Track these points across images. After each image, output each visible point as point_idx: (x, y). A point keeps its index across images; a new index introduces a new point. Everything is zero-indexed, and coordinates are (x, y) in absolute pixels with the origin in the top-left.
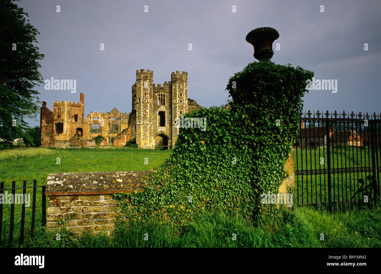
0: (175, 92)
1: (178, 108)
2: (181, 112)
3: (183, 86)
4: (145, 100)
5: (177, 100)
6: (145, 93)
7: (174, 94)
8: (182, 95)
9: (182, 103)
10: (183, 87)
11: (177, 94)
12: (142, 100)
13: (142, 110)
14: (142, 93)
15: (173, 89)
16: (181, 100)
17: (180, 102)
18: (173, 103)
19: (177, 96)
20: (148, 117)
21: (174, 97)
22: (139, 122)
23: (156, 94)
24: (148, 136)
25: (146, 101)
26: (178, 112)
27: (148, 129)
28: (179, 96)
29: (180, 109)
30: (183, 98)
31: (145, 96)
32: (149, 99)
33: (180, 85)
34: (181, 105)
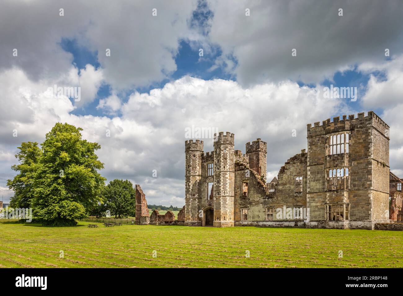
3: (220, 149)
5: (215, 168)
9: (219, 170)
10: (220, 151)
16: (218, 167)
17: (217, 170)
23: (205, 164)
24: (190, 211)
26: (215, 181)
27: (190, 204)
28: (216, 163)
29: (217, 178)
30: (220, 164)
31: (188, 169)
32: (192, 171)
33: (217, 149)
34: (218, 174)
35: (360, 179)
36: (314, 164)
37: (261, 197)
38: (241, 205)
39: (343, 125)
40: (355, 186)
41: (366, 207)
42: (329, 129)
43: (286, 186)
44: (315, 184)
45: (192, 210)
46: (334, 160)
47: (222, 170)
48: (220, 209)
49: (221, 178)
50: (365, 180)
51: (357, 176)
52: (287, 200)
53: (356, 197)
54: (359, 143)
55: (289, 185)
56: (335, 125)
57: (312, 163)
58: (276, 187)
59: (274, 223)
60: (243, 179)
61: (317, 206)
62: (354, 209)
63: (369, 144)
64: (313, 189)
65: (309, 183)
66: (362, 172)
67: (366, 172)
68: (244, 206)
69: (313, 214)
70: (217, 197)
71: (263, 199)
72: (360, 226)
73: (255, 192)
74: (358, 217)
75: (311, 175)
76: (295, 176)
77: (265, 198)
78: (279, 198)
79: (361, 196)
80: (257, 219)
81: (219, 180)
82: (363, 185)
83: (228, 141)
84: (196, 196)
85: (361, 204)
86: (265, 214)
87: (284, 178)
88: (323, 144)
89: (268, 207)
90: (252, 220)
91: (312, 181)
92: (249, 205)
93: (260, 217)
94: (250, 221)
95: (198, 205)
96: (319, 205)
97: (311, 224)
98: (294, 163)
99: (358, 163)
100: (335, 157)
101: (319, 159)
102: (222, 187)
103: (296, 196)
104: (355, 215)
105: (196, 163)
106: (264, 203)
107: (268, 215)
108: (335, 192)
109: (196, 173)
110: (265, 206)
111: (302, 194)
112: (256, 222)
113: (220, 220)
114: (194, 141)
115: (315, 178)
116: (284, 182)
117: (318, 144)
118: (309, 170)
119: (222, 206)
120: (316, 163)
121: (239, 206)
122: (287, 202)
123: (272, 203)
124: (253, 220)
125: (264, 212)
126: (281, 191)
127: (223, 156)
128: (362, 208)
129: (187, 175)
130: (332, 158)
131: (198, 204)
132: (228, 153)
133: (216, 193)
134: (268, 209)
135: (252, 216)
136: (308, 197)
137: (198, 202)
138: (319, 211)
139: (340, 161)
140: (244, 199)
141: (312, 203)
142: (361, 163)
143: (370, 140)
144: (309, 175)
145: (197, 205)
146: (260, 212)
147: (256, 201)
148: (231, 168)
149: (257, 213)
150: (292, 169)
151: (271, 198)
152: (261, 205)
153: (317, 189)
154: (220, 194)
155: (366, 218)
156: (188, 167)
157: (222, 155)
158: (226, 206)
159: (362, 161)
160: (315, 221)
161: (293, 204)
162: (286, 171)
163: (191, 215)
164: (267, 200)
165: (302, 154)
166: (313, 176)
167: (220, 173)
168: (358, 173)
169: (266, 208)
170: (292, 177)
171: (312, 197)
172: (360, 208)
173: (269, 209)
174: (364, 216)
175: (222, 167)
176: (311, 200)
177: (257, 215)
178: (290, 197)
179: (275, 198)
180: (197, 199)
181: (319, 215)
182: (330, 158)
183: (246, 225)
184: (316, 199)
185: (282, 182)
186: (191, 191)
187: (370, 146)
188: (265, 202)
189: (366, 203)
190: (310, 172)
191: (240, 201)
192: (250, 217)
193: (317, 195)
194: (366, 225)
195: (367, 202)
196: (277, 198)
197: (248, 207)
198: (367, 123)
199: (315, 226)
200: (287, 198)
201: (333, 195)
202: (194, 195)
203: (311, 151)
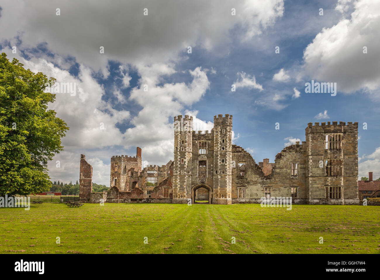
0: (216, 139)
1: (219, 156)
2: (223, 160)
3: (226, 130)
4: (182, 149)
5: (219, 147)
6: (183, 141)
7: (216, 140)
8: (225, 141)
9: (224, 150)
10: (226, 132)
11: (218, 140)
12: (179, 149)
13: (179, 160)
14: (179, 142)
15: (215, 135)
16: (223, 147)
17: (222, 149)
18: (214, 151)
19: (218, 143)
20: (185, 167)
21: (215, 144)
22: (176, 173)
23: (197, 142)
24: (185, 188)
25: (184, 150)
26: (220, 160)
27: (186, 180)
28: (221, 142)
29: (222, 157)
30: (226, 144)
31: (183, 145)
32: (188, 147)
33: (223, 130)
34: (224, 153)
35: (350, 169)
36: (315, 154)
37: (259, 177)
38: (238, 184)
39: (341, 128)
40: (346, 173)
41: (354, 189)
42: (330, 129)
43: (283, 170)
44: (316, 170)
45: (187, 187)
46: (334, 153)
47: (228, 150)
48: (226, 187)
49: (227, 157)
50: (354, 170)
51: (348, 166)
52: (284, 181)
53: (348, 182)
54: (349, 143)
55: (286, 169)
56: (334, 127)
57: (314, 153)
58: (274, 169)
60: (240, 161)
61: (318, 187)
62: (347, 191)
63: (356, 145)
64: (315, 174)
65: (311, 169)
66: (351, 164)
67: (354, 164)
68: (241, 185)
69: (314, 193)
70: (222, 176)
71: (261, 179)
72: (351, 202)
73: (253, 173)
74: (349, 196)
75: (313, 163)
76: (291, 162)
77: (264, 179)
78: (277, 180)
79: (351, 181)
80: (255, 197)
81: (224, 159)
82: (353, 173)
84: (191, 173)
85: (351, 187)
86: (263, 193)
87: (281, 163)
88: (323, 140)
89: (267, 187)
90: (249, 197)
91: (313, 167)
92: (246, 185)
93: (259, 195)
94: (247, 199)
96: (320, 186)
97: (313, 201)
98: (290, 152)
99: (349, 158)
100: (335, 151)
101: (320, 151)
102: (228, 166)
103: (292, 179)
104: (347, 195)
105: (191, 139)
106: (263, 183)
107: (266, 193)
108: (335, 177)
109: (190, 149)
110: (264, 186)
111: (297, 177)
112: (254, 200)
113: (226, 197)
115: (316, 165)
116: (281, 166)
117: (318, 139)
118: (311, 159)
119: (228, 184)
120: (317, 154)
121: (236, 184)
122: (284, 183)
123: (270, 184)
124: (251, 198)
125: (262, 190)
126: (279, 174)
128: (352, 190)
129: (182, 150)
130: (332, 151)
133: (221, 172)
134: (265, 188)
135: (249, 194)
136: (311, 180)
138: (320, 191)
139: (338, 154)
140: (242, 178)
141: (314, 184)
142: (351, 158)
143: (356, 142)
144: (311, 163)
145: (191, 182)
146: (258, 191)
147: (254, 180)
149: (255, 192)
150: (288, 156)
151: (269, 179)
152: (259, 184)
153: (318, 174)
154: (226, 172)
155: (355, 197)
156: (182, 142)
157: (228, 136)
159: (351, 156)
160: (316, 199)
161: (290, 185)
162: (282, 157)
163: (186, 192)
164: (265, 180)
165: (297, 145)
166: (315, 163)
167: (226, 153)
168: (349, 164)
169: (264, 188)
170: (288, 162)
171: (314, 180)
172: (350, 189)
173: (267, 188)
174: (354, 195)
175: (228, 147)
176: (313, 183)
177: (255, 193)
178: (287, 179)
179: (273, 179)
180: (191, 177)
181: (320, 194)
182: (331, 151)
183: (244, 203)
184: (317, 182)
185: (279, 166)
186: (186, 167)
187: (356, 146)
188: (263, 182)
189: (354, 187)
190: (312, 160)
191: (237, 181)
192: (248, 195)
193: (318, 179)
194: (355, 202)
195: (355, 185)
196: (275, 179)
197: (246, 186)
198: (355, 130)
199: (317, 203)
200: (284, 179)
201: (334, 180)
203: (313, 144)
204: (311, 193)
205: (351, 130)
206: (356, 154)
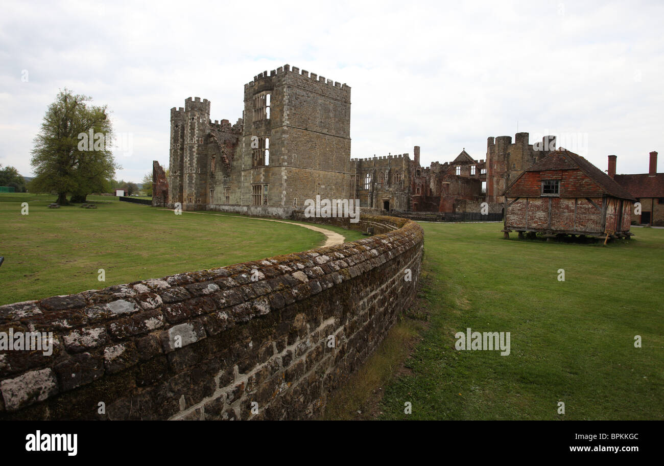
32: (174, 144)
34: (186, 147)
36: (247, 133)
38: (210, 184)
39: (264, 83)
40: (272, 161)
41: (279, 189)
42: (255, 89)
44: (247, 159)
45: (173, 190)
46: (257, 128)
47: (189, 142)
50: (279, 154)
51: (274, 148)
53: (273, 176)
54: (277, 106)
56: (259, 83)
59: (229, 207)
61: (248, 187)
62: (272, 191)
63: (284, 107)
64: (246, 165)
65: (244, 158)
66: (278, 144)
67: (280, 144)
68: (212, 186)
69: (245, 197)
71: (224, 177)
72: (274, 213)
73: (219, 169)
74: (274, 202)
75: (245, 148)
79: (276, 175)
80: (219, 202)
82: (278, 160)
83: (196, 107)
84: (178, 173)
85: (277, 184)
86: (225, 196)
89: (227, 188)
91: (245, 154)
92: (215, 185)
93: (222, 199)
95: (180, 184)
96: (249, 185)
99: (275, 132)
100: (258, 125)
101: (251, 128)
102: (189, 162)
104: (272, 199)
105: (179, 134)
106: (225, 183)
107: (227, 197)
108: (257, 170)
109: (178, 146)
110: (225, 187)
112: (218, 207)
114: (178, 110)
117: (251, 108)
118: (244, 142)
121: (209, 186)
123: (229, 183)
124: (217, 203)
125: (224, 193)
127: (190, 126)
128: (277, 190)
131: (180, 182)
132: (197, 123)
135: (217, 199)
136: (243, 176)
137: (180, 181)
138: (249, 193)
139: (260, 129)
141: (246, 182)
142: (278, 132)
143: (284, 101)
145: (178, 184)
146: (221, 194)
147: (219, 180)
148: (201, 140)
149: (219, 195)
152: (222, 184)
153: (248, 165)
155: (280, 203)
156: (171, 139)
157: (190, 124)
158: (192, 185)
159: (278, 129)
160: (246, 206)
164: (226, 179)
167: (188, 147)
168: (275, 145)
169: (225, 189)
171: (245, 176)
173: (227, 190)
174: (278, 200)
175: (189, 139)
177: (219, 197)
180: (178, 178)
181: (249, 198)
182: (254, 126)
184: (248, 178)
186: (172, 167)
187: (284, 109)
188: (225, 181)
189: (280, 184)
190: (245, 144)
191: (210, 180)
193: (248, 173)
194: (278, 212)
195: (280, 182)
196: (232, 177)
197: (214, 187)
198: (283, 80)
201: (255, 173)
202: (175, 173)
204: (243, 196)
205: (279, 81)
206: (283, 124)
